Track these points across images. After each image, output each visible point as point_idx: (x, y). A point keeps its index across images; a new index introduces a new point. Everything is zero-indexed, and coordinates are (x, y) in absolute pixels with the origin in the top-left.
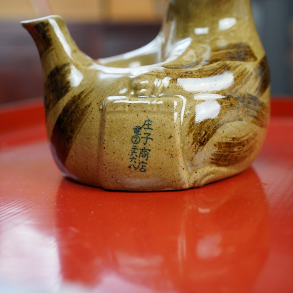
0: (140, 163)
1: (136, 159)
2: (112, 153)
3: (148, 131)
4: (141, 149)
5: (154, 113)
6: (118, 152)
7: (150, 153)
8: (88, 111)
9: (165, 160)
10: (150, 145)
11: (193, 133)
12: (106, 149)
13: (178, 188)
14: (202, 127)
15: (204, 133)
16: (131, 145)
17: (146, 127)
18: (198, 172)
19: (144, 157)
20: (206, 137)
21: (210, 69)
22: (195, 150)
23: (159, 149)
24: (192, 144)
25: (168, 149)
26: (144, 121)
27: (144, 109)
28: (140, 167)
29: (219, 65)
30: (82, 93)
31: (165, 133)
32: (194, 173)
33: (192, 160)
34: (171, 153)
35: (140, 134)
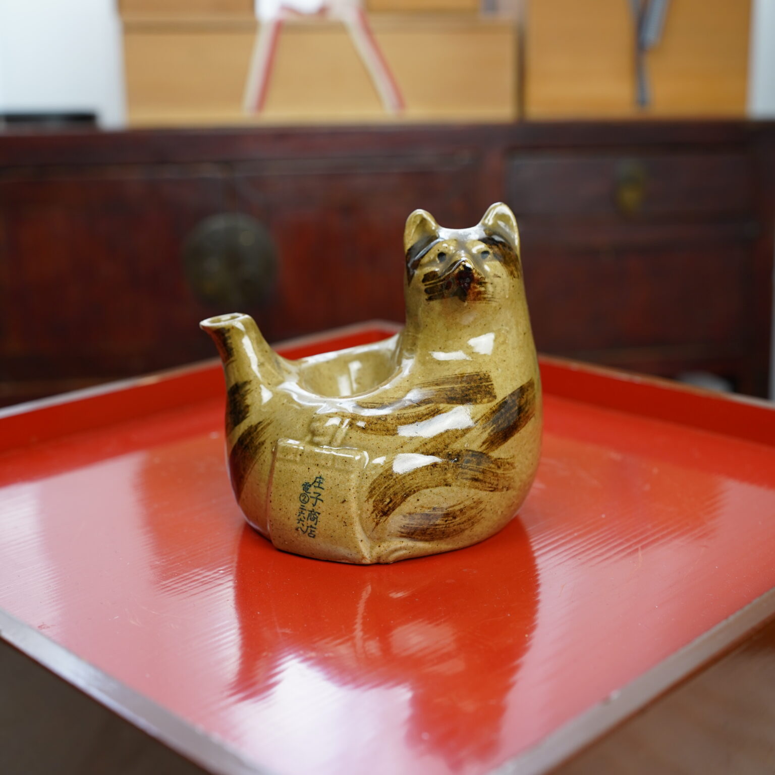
0: (308, 527)
1: (303, 521)
2: (278, 510)
3: (319, 490)
4: (309, 511)
5: (327, 468)
6: (284, 509)
7: (320, 517)
8: (261, 450)
9: (337, 527)
10: (319, 507)
11: (373, 500)
12: (272, 504)
13: (357, 562)
14: (386, 492)
15: (388, 500)
16: (299, 504)
17: (317, 484)
18: (381, 546)
19: (313, 520)
20: (390, 505)
21: (414, 414)
22: (376, 520)
23: (329, 514)
24: (372, 513)
25: (340, 515)
26: (315, 477)
27: (317, 463)
28: (309, 531)
29: (428, 410)
30: (260, 423)
31: (338, 495)
32: (377, 547)
33: (372, 531)
34: (344, 520)
35: (310, 493)
